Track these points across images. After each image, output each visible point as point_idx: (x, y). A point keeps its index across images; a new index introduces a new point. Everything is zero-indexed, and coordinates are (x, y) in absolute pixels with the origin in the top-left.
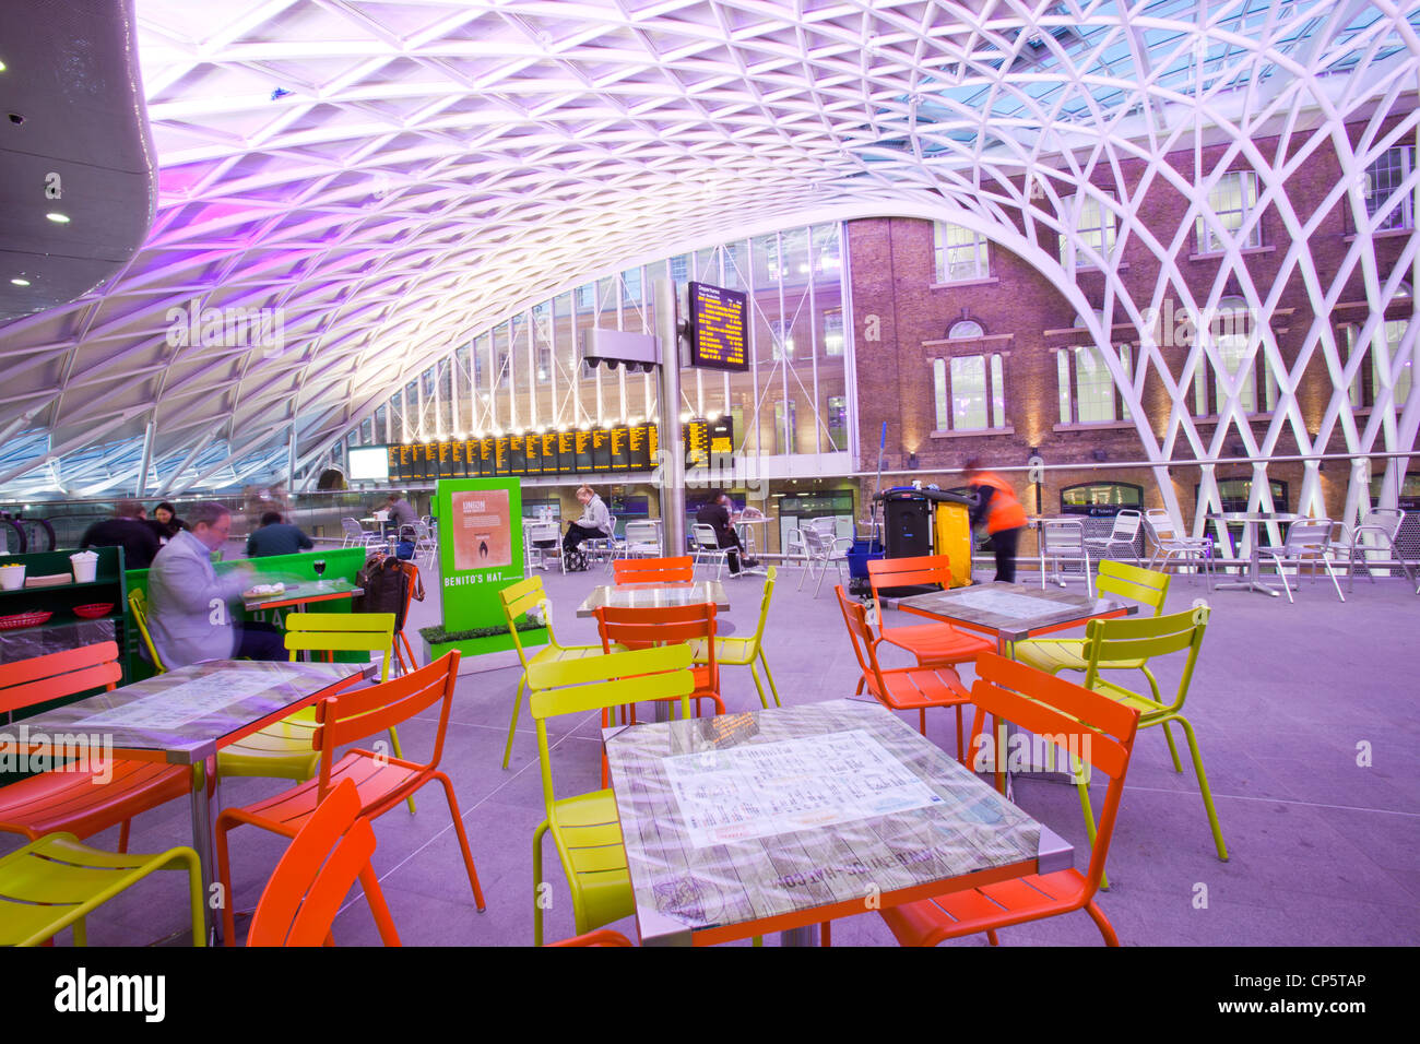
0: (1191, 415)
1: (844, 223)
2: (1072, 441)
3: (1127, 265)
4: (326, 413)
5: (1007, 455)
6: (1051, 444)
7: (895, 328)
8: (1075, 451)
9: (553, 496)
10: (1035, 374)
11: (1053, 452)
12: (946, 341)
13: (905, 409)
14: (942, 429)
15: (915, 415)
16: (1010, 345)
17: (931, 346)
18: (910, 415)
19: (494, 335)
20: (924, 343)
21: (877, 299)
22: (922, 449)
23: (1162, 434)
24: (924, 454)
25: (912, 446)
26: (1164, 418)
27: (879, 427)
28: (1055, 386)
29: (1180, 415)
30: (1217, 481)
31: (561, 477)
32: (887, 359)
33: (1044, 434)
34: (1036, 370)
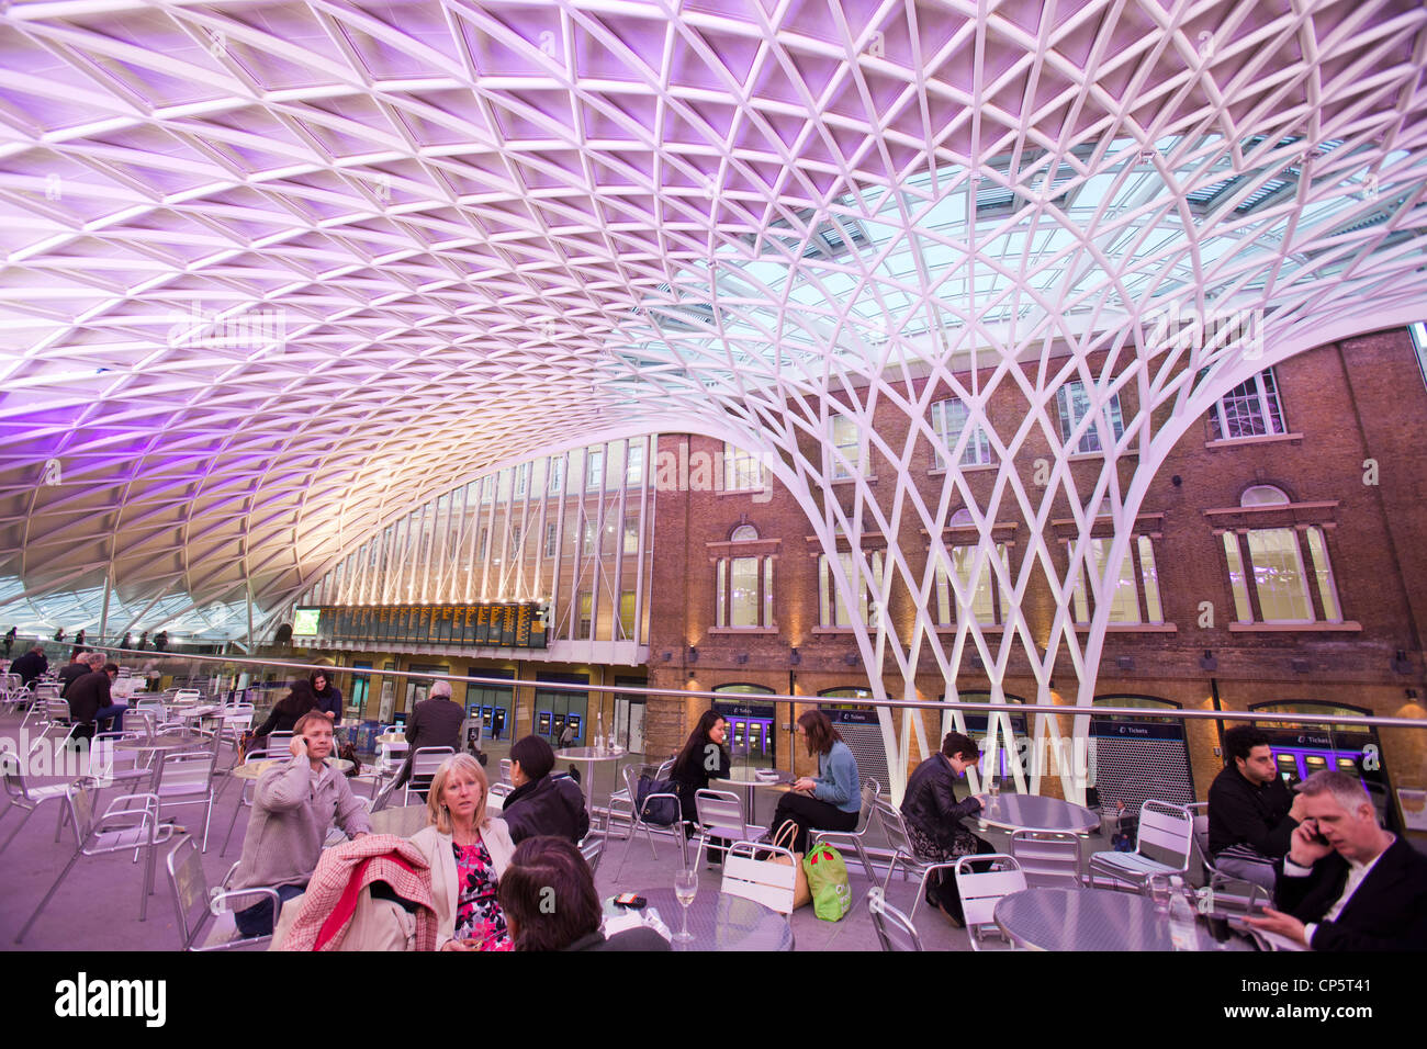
0: (934, 624)
1: (660, 435)
2: (828, 644)
3: (875, 478)
4: (278, 577)
5: (772, 654)
6: (810, 646)
7: (687, 531)
8: (831, 653)
9: (445, 664)
10: (799, 577)
11: (812, 654)
12: (728, 543)
13: (691, 604)
14: (721, 626)
15: (699, 611)
16: (778, 549)
17: (714, 547)
18: (694, 611)
19: (411, 519)
20: (708, 545)
21: (674, 504)
22: (703, 642)
23: (908, 641)
24: (702, 649)
25: (694, 640)
26: (910, 625)
27: (666, 618)
28: (817, 589)
29: (923, 623)
30: (959, 693)
31: (452, 647)
32: (677, 557)
33: (804, 635)
34: (799, 573)
